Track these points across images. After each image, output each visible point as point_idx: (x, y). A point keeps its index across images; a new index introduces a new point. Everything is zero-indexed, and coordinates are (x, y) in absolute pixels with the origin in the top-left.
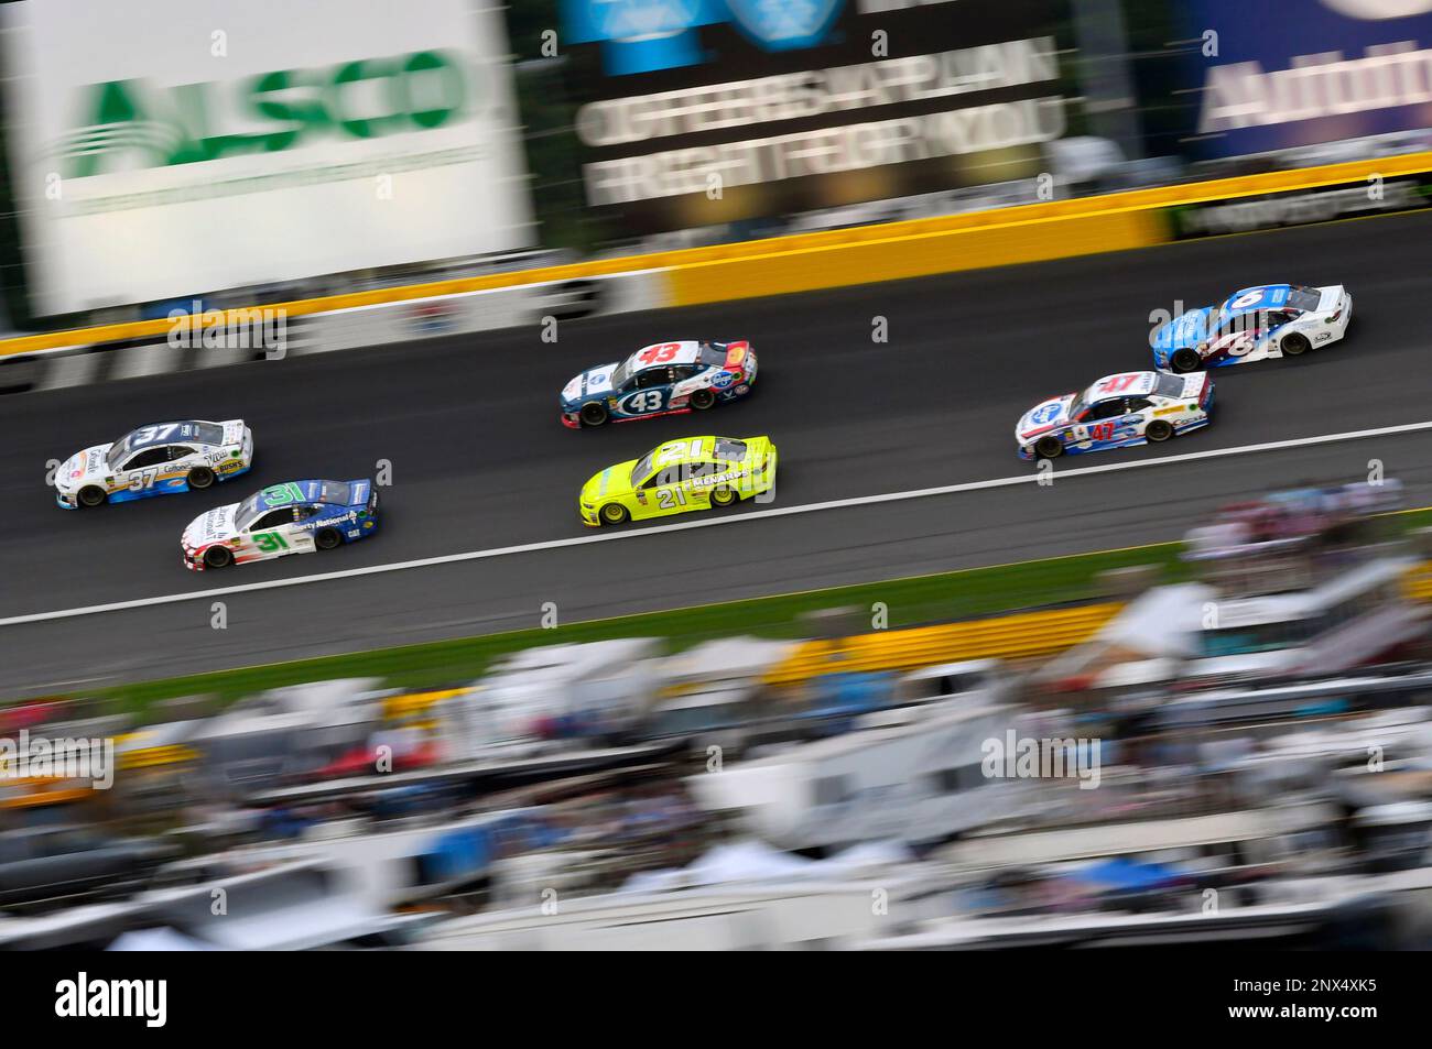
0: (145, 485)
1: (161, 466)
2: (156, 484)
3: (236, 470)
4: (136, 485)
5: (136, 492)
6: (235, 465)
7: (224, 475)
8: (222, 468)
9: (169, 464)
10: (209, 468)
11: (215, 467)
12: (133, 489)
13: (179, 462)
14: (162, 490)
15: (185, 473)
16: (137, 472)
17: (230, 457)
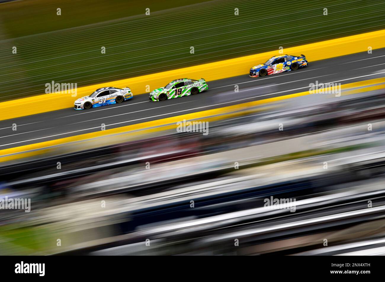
0: (103, 102)
1: (108, 96)
2: (106, 101)
3: (129, 97)
4: (100, 102)
5: (100, 104)
6: (129, 95)
7: (126, 98)
8: (126, 96)
9: (110, 95)
10: (122, 96)
11: (124, 96)
12: (100, 103)
13: (113, 94)
14: (108, 103)
15: (115, 97)
16: (101, 98)
17: (128, 93)
